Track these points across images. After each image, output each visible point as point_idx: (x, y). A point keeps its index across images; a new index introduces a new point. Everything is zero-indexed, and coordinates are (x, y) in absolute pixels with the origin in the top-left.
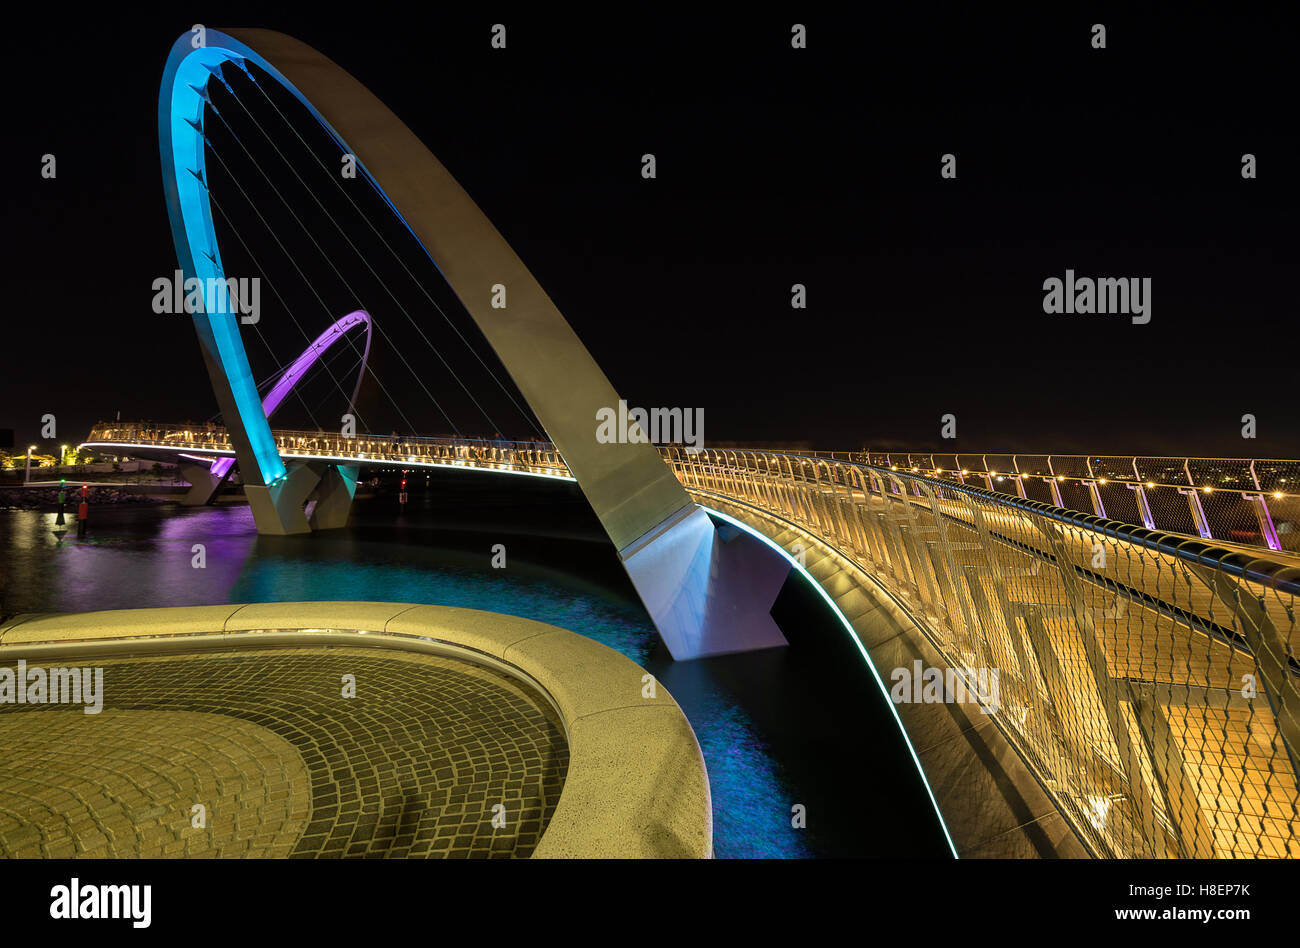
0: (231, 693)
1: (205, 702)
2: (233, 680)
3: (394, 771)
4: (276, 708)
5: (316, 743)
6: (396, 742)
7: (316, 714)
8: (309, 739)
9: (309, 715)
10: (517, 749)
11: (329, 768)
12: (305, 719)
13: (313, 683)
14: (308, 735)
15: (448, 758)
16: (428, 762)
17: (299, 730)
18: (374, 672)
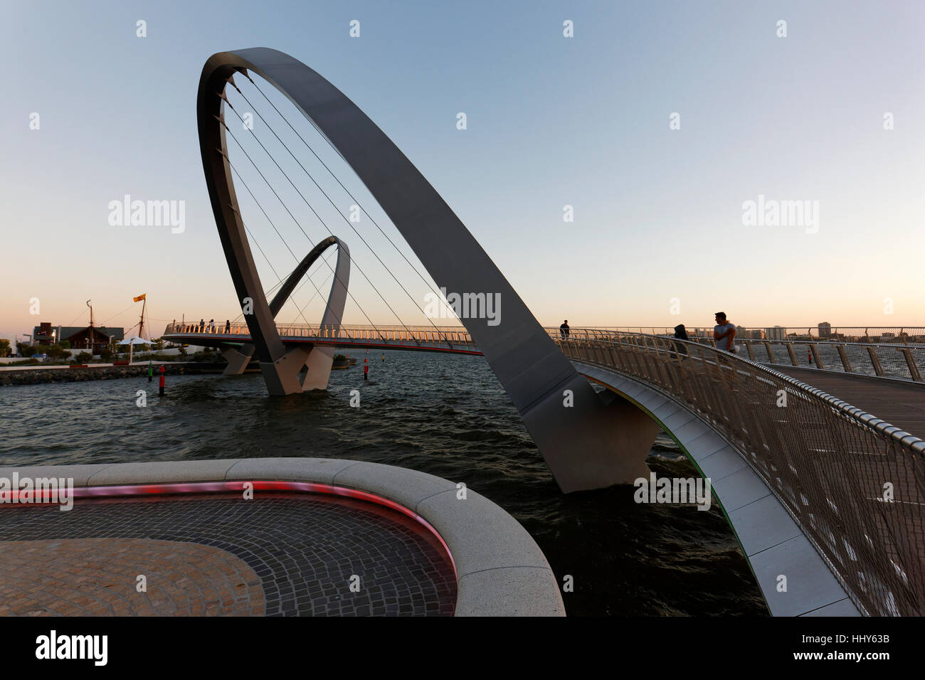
0: (225, 528)
1: (206, 536)
2: (228, 518)
3: (326, 605)
4: (252, 543)
5: (275, 576)
6: (331, 579)
7: (279, 550)
8: (270, 572)
9: (273, 551)
10: (422, 592)
11: (280, 599)
12: (271, 554)
13: (281, 523)
14: (270, 568)
15: (367, 597)
16: (352, 599)
17: (264, 563)
18: (324, 515)
